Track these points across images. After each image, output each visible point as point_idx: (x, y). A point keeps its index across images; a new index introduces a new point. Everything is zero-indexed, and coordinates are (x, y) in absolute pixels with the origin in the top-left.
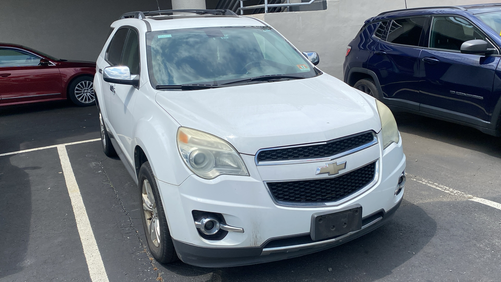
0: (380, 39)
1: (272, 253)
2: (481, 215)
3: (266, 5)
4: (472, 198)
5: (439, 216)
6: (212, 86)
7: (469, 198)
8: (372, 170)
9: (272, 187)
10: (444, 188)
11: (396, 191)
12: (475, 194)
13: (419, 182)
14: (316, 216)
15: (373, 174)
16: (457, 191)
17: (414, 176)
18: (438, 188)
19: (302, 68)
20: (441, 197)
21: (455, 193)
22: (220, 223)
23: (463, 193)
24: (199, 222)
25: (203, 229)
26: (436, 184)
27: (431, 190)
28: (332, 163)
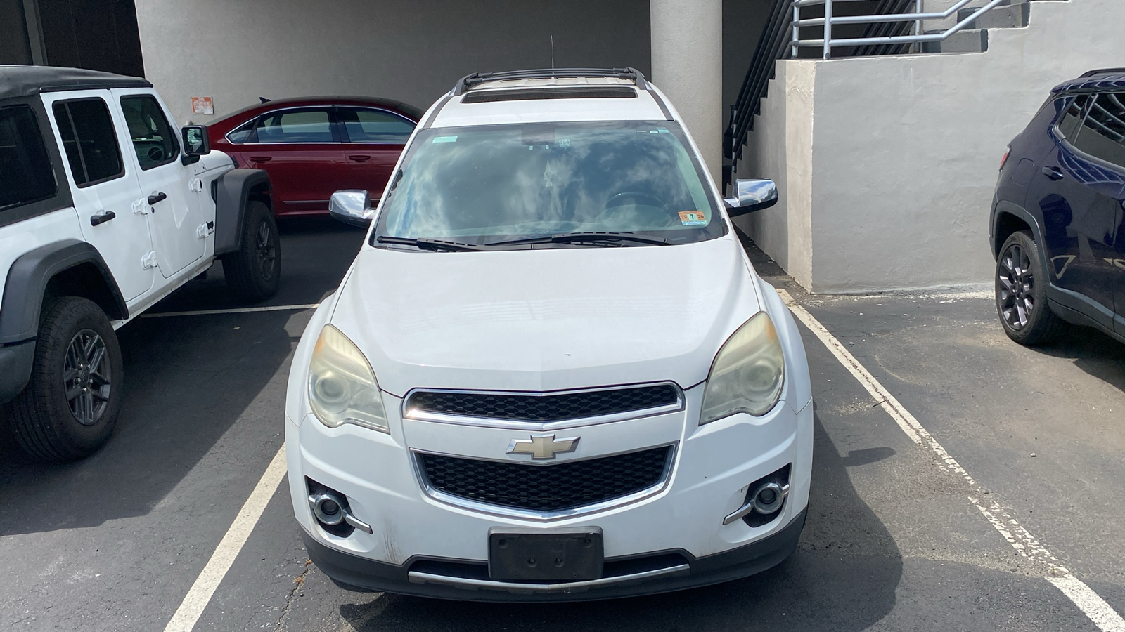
0: (1064, 137)
1: (428, 583)
2: (1024, 621)
3: (827, 42)
4: (1061, 575)
5: (919, 598)
6: (466, 246)
7: (1054, 575)
8: (657, 464)
9: (426, 461)
10: (1020, 537)
11: (727, 518)
12: (1082, 568)
13: (977, 508)
14: (493, 532)
15: (657, 471)
16: (1045, 550)
17: (984, 491)
18: (1003, 533)
19: (690, 220)
20: (986, 555)
21: (1033, 555)
22: (343, 509)
23: (1053, 558)
24: (314, 498)
25: (318, 512)
26: (1014, 522)
27: (983, 533)
28: (544, 436)
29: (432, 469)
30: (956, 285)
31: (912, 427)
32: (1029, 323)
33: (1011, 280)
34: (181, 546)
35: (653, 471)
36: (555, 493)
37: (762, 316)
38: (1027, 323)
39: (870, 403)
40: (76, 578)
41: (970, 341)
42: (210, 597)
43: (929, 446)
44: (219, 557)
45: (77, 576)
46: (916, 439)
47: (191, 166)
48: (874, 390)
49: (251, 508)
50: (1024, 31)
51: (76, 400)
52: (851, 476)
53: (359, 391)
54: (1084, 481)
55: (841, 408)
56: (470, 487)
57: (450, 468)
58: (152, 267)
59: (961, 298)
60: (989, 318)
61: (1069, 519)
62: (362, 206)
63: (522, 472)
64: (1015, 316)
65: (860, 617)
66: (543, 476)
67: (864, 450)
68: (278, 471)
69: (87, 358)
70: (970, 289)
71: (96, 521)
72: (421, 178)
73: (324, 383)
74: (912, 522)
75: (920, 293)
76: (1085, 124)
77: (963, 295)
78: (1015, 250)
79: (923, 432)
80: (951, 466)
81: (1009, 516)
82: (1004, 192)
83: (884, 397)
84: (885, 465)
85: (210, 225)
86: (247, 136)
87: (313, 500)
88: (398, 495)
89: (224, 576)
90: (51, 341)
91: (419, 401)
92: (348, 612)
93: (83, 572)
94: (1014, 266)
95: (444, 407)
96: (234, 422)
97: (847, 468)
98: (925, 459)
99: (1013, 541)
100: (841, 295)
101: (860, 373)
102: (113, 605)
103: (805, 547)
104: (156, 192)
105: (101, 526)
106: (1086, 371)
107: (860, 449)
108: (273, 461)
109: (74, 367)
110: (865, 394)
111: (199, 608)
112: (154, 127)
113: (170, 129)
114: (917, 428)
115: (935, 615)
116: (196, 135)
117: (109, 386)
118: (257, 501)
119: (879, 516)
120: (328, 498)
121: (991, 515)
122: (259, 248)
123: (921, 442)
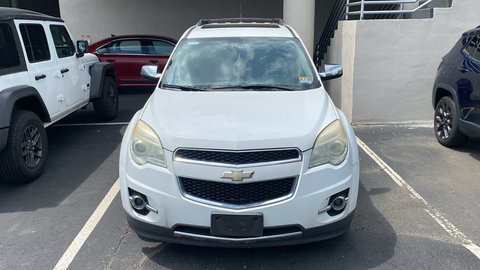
0: (469, 54)
1: (183, 237)
2: (453, 263)
3: (362, 12)
4: (469, 244)
5: (405, 251)
6: (202, 89)
7: (466, 243)
8: (289, 185)
9: (183, 181)
10: (449, 227)
11: (320, 211)
12: (478, 241)
13: (429, 214)
14: (213, 213)
15: (289, 188)
16: (461, 233)
17: (432, 207)
18: (442, 225)
19: (304, 80)
20: (434, 234)
21: (456, 235)
22: (145, 202)
23: (465, 236)
24: (132, 197)
25: (133, 204)
26: (446, 220)
27: (433, 225)
28: (237, 170)
29: (186, 185)
30: (415, 122)
31: (398, 179)
32: (450, 137)
33: (442, 118)
34: (71, 220)
35: (287, 188)
36: (242, 197)
37: (338, 121)
38: (448, 137)
39: (379, 169)
40: (24, 233)
41: (423, 145)
42: (83, 242)
43: (406, 187)
44: (88, 225)
45: (25, 232)
46: (400, 184)
47: (80, 58)
48: (381, 164)
49: (103, 205)
50: (450, 9)
51: (27, 156)
52: (372, 199)
53: (153, 149)
54: (477, 204)
55: (366, 171)
56: (203, 193)
57: (194, 184)
58: (62, 101)
59: (418, 127)
60: (431, 135)
61: (471, 220)
62: (156, 72)
63: (227, 187)
64: (443, 134)
65: (378, 259)
66: (237, 189)
67: (377, 189)
68: (115, 190)
69: (32, 138)
70: (422, 123)
71: (33, 209)
72: (180, 64)
73: (137, 145)
74: (400, 219)
75: (400, 124)
76: (477, 50)
77: (418, 126)
78: (444, 104)
79: (403, 181)
80: (417, 196)
81: (444, 218)
82: (439, 79)
83: (385, 167)
84: (387, 195)
85: (88, 85)
86: (105, 51)
87: (131, 198)
88: (170, 196)
89: (90, 233)
90: (16, 129)
91: (181, 154)
92: (146, 251)
93: (27, 230)
94: (443, 112)
95: (192, 156)
96: (96, 169)
97: (370, 196)
98: (405, 193)
99: (446, 228)
100: (365, 124)
101: (374, 156)
102: (40, 244)
103: (352, 228)
104: (64, 68)
105: (36, 211)
106: (475, 158)
107: (376, 188)
108: (113, 186)
109: (26, 141)
110: (376, 165)
111: (78, 247)
112: (64, 40)
113: (71, 41)
114: (401, 180)
115: (413, 259)
116: (83, 46)
117: (41, 151)
118: (106, 202)
119: (385, 216)
120: (138, 197)
121: (435, 217)
122: (109, 97)
123: (402, 186)
